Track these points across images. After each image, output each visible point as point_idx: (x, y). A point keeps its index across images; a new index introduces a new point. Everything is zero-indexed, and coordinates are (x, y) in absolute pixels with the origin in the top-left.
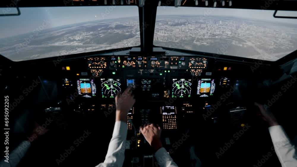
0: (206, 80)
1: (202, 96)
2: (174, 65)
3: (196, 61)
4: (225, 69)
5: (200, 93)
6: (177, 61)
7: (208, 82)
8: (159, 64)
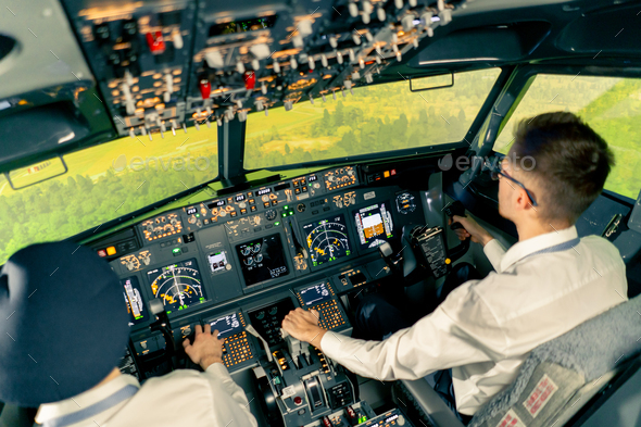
0: (369, 209)
1: (373, 245)
2: (301, 192)
3: (336, 176)
4: (387, 174)
5: (366, 239)
6: (305, 185)
7: (374, 212)
8: (275, 197)
